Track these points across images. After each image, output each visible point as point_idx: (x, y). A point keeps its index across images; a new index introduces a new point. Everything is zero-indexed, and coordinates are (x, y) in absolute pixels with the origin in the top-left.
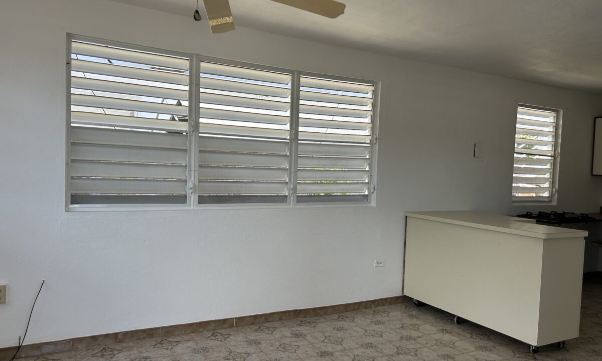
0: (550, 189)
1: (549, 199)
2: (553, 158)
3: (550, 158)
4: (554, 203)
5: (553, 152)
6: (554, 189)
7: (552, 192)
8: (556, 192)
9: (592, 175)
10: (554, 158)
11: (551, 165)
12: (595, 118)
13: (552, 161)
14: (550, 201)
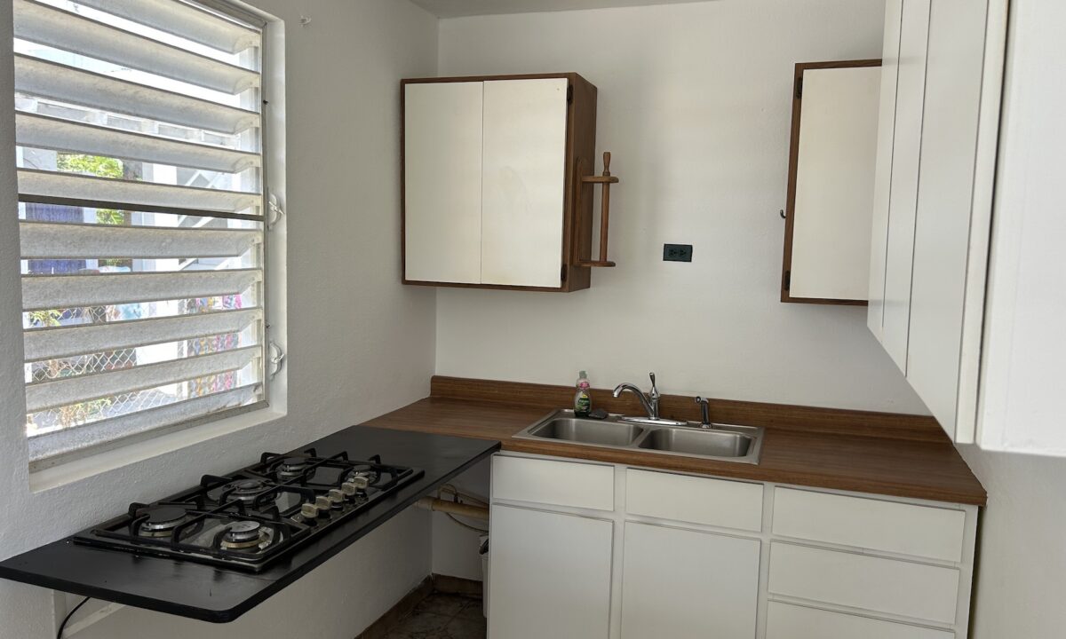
0: (259, 353)
1: (260, 391)
2: (261, 224)
3: (250, 224)
4: (279, 409)
5: (259, 201)
6: (274, 353)
7: (268, 363)
8: (281, 362)
9: (405, 282)
10: (267, 227)
11: (258, 252)
12: (404, 82)
13: (259, 238)
14: (263, 404)
